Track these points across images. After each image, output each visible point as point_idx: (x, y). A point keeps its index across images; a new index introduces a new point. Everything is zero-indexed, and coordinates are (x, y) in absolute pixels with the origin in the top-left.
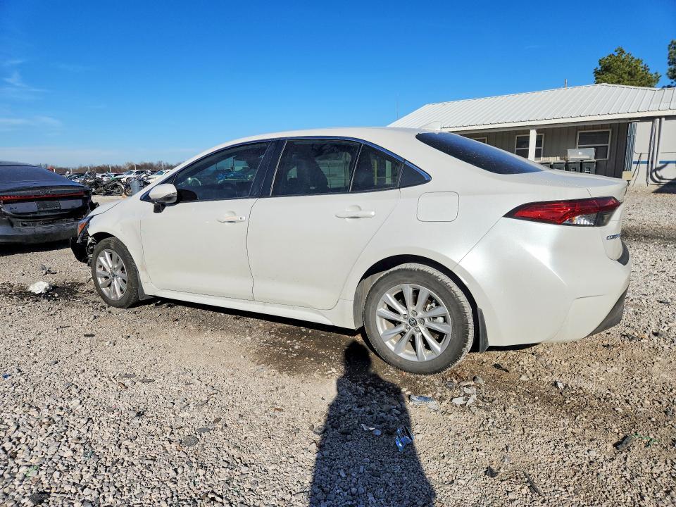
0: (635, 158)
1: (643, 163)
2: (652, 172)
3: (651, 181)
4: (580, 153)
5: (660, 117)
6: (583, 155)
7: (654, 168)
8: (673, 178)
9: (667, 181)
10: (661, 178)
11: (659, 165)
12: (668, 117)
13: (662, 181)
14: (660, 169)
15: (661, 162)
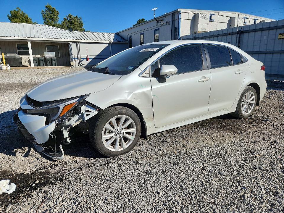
0: (73, 57)
1: (76, 59)
2: (80, 62)
3: (80, 66)
4: (49, 54)
5: (79, 42)
6: (51, 55)
7: (80, 61)
8: (86, 64)
9: (85, 66)
10: (83, 64)
11: (81, 60)
12: (81, 42)
13: (83, 65)
14: (82, 61)
15: (82, 59)
